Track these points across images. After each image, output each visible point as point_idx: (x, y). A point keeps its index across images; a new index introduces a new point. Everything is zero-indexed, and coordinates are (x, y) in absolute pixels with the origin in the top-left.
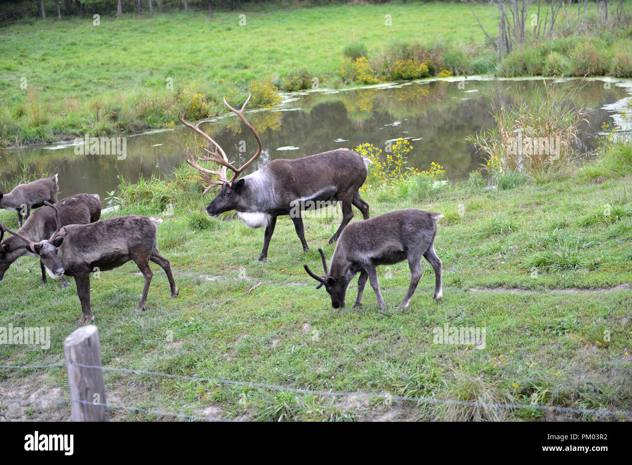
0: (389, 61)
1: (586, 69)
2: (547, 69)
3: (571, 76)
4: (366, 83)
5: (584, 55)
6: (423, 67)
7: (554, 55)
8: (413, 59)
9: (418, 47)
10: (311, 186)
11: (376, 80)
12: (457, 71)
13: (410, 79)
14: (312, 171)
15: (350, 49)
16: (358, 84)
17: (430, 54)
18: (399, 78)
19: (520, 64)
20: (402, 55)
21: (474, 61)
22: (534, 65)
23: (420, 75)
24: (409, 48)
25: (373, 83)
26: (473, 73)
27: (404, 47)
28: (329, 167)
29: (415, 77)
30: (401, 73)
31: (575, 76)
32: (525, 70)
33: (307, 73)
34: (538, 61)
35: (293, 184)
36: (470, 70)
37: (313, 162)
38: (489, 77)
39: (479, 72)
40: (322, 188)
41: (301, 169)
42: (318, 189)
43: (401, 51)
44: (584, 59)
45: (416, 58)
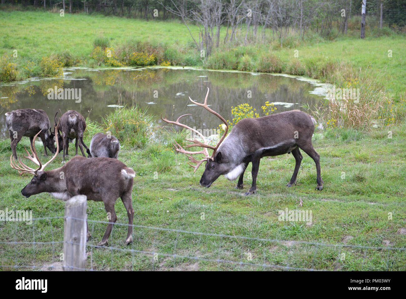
0: (127, 52)
1: (269, 67)
2: (241, 66)
3: (258, 71)
4: (112, 65)
5: (267, 58)
6: (151, 58)
7: (246, 57)
8: (143, 52)
9: (147, 43)
10: (273, 139)
11: (119, 64)
12: (174, 63)
13: (143, 65)
14: (275, 128)
15: (98, 41)
16: (108, 66)
17: (155, 49)
18: (135, 64)
19: (221, 61)
20: (137, 48)
21: (186, 57)
22: (231, 63)
23: (149, 63)
24: (142, 44)
25: (118, 66)
26: (185, 64)
27: (138, 43)
28: (289, 125)
29: (146, 64)
30: (136, 61)
31: (261, 72)
32: (225, 66)
33: (69, 55)
34: (234, 60)
35: (258, 137)
36: (183, 63)
37: (275, 120)
38: (200, 68)
39: (190, 65)
40: (282, 140)
41: (265, 125)
42: (279, 142)
43: (136, 46)
44: (268, 61)
45: (146, 51)
